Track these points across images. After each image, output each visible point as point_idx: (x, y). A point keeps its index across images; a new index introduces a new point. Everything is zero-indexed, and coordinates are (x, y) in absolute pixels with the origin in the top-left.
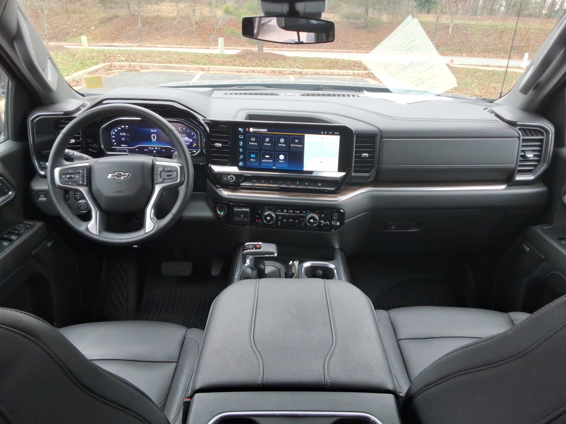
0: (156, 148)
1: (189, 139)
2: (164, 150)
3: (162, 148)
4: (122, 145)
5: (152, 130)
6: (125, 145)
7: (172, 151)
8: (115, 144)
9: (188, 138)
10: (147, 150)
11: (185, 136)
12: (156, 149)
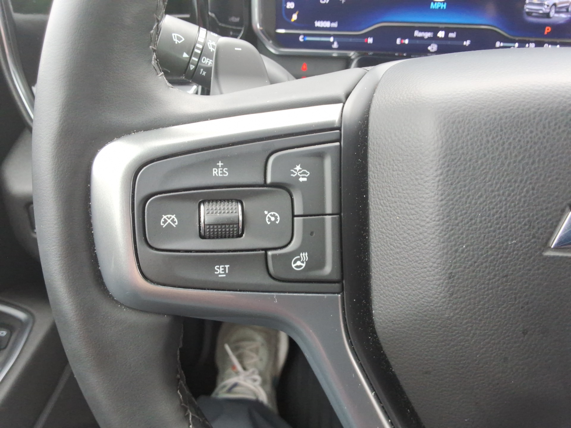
0: (441, 34)
2: (468, 43)
3: (463, 34)
4: (318, 24)
6: (328, 24)
7: (498, 45)
8: (295, 17)
10: (406, 41)
12: (441, 39)
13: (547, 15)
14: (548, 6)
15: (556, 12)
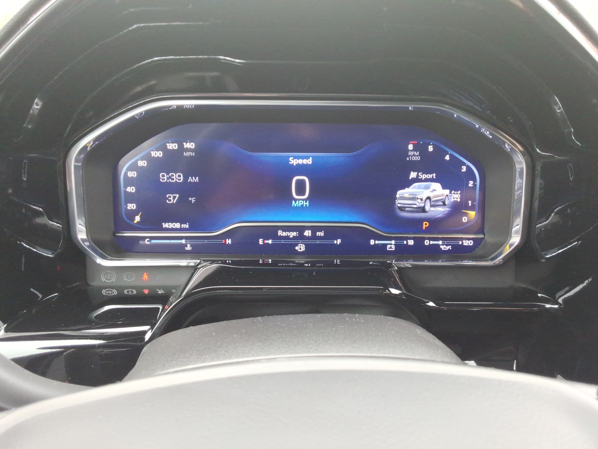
0: (308, 233)
1: (447, 192)
2: (339, 241)
3: (331, 232)
4: (165, 225)
5: (295, 158)
6: (177, 225)
7: (372, 242)
8: (138, 219)
9: (444, 188)
10: (270, 242)
11: (432, 180)
12: (308, 238)
13: (423, 210)
14: (422, 200)
15: (432, 206)
